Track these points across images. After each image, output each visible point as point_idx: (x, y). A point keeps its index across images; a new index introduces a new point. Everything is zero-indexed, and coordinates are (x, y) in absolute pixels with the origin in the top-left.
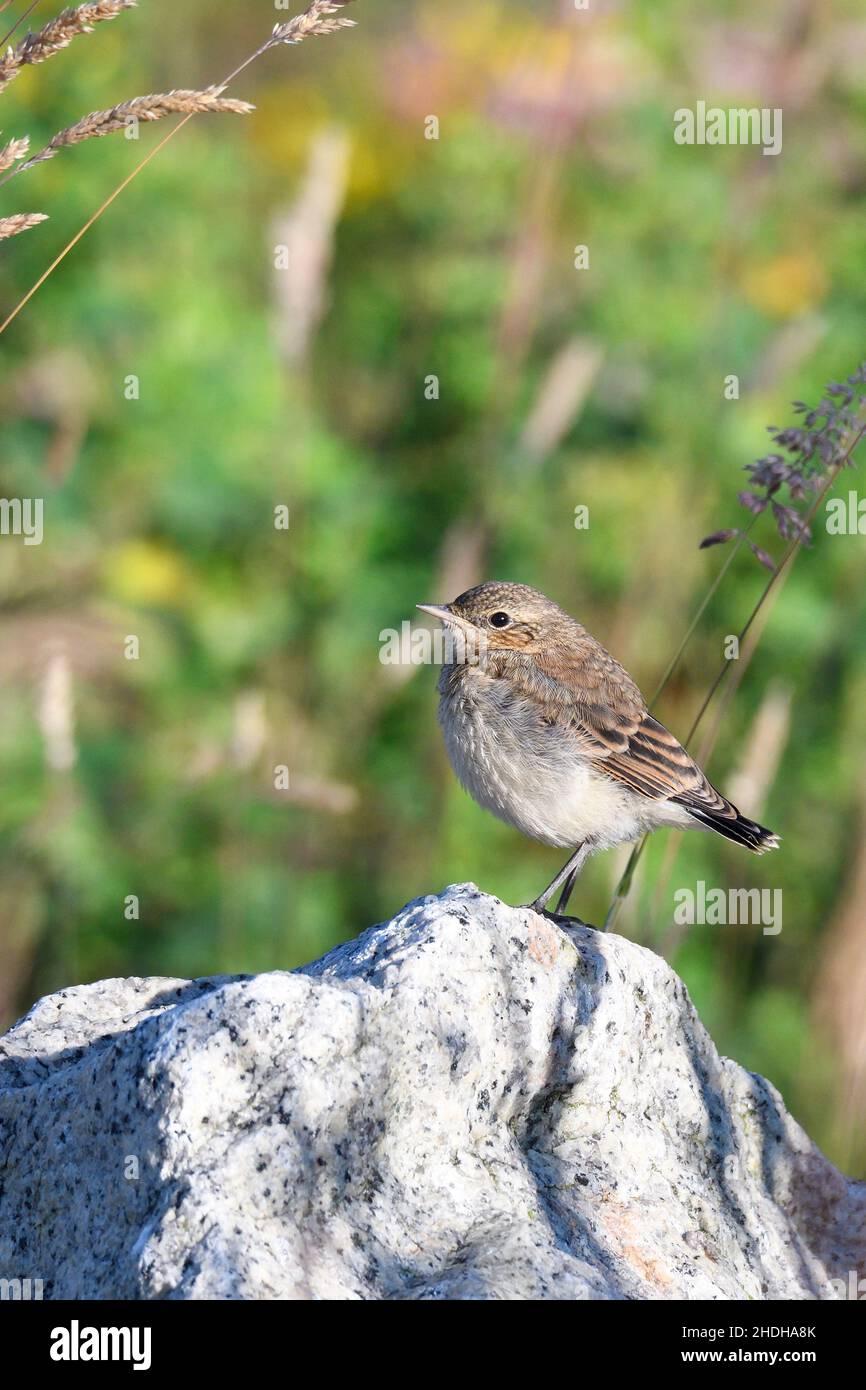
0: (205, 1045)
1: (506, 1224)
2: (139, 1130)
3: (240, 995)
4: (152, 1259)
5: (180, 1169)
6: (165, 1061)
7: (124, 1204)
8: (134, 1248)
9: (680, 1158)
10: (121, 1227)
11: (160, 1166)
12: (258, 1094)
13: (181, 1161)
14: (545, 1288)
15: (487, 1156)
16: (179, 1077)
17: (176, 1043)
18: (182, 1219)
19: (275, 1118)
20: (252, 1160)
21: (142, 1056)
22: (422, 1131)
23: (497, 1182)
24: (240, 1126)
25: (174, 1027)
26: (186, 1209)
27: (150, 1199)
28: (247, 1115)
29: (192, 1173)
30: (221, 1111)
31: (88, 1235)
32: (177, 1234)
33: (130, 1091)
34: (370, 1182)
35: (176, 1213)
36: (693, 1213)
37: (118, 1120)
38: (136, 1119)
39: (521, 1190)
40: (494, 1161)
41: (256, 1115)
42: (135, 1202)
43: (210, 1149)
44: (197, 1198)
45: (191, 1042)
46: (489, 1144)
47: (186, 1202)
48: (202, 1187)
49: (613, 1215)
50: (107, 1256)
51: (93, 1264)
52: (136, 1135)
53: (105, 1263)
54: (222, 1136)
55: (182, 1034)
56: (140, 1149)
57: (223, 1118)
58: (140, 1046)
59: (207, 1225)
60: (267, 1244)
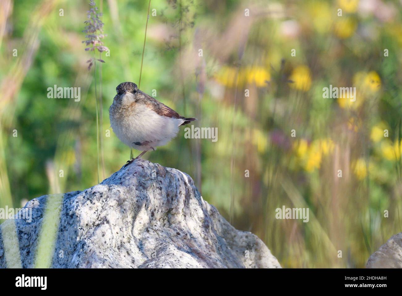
0: (84, 205)
1: (165, 245)
2: (69, 229)
3: (91, 191)
4: (78, 262)
5: (82, 238)
6: (74, 210)
7: (67, 250)
8: (72, 260)
9: (200, 226)
10: (67, 256)
11: (76, 238)
12: (99, 217)
13: (82, 236)
14: (179, 260)
15: (156, 229)
16: (78, 214)
17: (76, 205)
18: (85, 251)
19: (105, 222)
20: (101, 234)
21: (67, 210)
22: (139, 224)
23: (159, 235)
24: (96, 225)
25: (75, 202)
26: (85, 248)
27: (74, 247)
28: (97, 223)
29: (85, 239)
30: (91, 222)
31: (57, 259)
32: (84, 255)
33: (65, 220)
34: (129, 238)
35: (83, 250)
36: (206, 240)
37: (62, 228)
38: (68, 227)
39: (165, 237)
40: (157, 230)
41: (100, 222)
42: (70, 249)
43: (89, 232)
44: (88, 245)
45: (80, 205)
46: (155, 226)
47: (85, 247)
48: (89, 242)
49: (187, 242)
50: (64, 264)
51: (60, 266)
52: (68, 231)
53: (63, 266)
54: (92, 228)
55: (77, 203)
56: (70, 235)
57: (91, 224)
58: (66, 208)
59: (92, 251)
60: (107, 256)
